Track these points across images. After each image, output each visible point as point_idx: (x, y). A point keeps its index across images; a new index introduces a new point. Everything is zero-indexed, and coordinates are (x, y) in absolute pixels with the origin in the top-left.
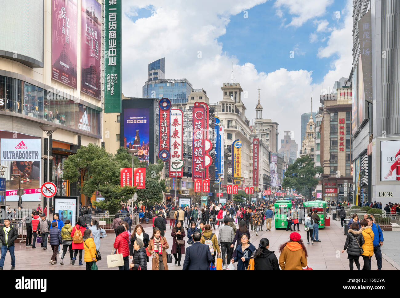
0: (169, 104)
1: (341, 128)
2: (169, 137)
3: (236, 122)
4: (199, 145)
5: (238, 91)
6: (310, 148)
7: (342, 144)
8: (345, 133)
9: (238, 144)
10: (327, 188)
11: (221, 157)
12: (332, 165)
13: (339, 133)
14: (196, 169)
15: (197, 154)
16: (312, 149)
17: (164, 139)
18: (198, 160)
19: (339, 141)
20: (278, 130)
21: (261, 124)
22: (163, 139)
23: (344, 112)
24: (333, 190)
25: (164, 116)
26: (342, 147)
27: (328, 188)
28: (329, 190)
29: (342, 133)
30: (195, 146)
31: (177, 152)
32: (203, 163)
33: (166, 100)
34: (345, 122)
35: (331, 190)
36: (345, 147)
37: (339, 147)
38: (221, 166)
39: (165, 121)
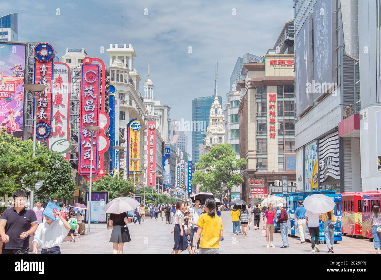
0: (50, 53)
1: (272, 107)
2: (50, 104)
3: (130, 96)
4: (90, 121)
5: (130, 56)
6: (216, 137)
7: (272, 129)
8: (276, 114)
9: (136, 125)
10: (253, 188)
11: (115, 142)
12: (258, 156)
13: (268, 114)
14: (85, 155)
15: (87, 133)
16: (220, 138)
17: (42, 106)
18: (88, 143)
19: (269, 125)
20: (170, 116)
21: (151, 105)
22: (40, 105)
23: (274, 86)
24: (262, 190)
25: (43, 70)
26: (272, 132)
27: (255, 188)
28: (256, 190)
29: (273, 114)
30: (84, 122)
31: (60, 128)
32: (96, 146)
33: (45, 46)
34: (277, 99)
35: (259, 190)
36: (276, 133)
37: (269, 133)
38: (115, 154)
39: (45, 78)
